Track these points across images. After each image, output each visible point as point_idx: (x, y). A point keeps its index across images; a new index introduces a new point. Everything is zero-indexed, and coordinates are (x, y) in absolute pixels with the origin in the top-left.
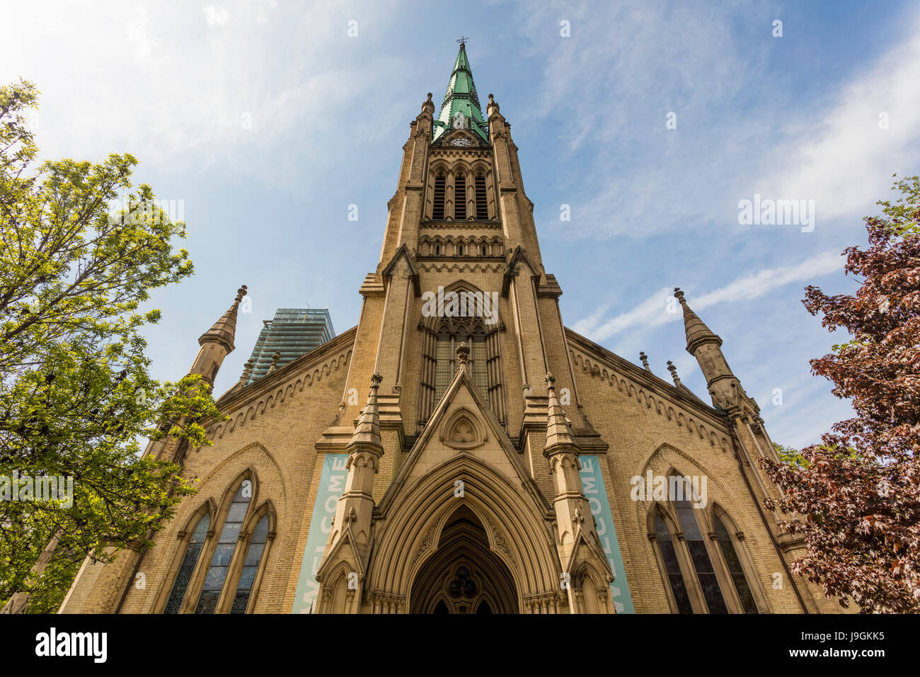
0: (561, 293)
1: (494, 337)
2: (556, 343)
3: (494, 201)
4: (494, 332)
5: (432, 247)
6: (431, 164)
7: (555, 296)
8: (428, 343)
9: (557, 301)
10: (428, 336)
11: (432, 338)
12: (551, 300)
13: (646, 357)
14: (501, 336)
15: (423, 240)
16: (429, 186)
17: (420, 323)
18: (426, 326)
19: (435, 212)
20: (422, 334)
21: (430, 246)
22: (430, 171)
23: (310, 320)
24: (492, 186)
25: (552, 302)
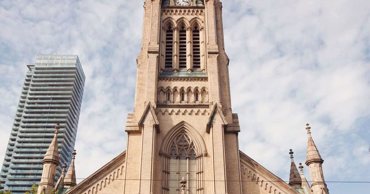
0: (240, 131)
1: (200, 159)
2: (234, 163)
3: (204, 55)
4: (201, 156)
5: (165, 95)
6: (163, 22)
7: (236, 133)
8: (165, 163)
9: (237, 135)
10: (165, 158)
11: (167, 159)
12: (234, 134)
13: (293, 153)
14: (205, 159)
15: (160, 89)
16: (162, 42)
17: (160, 151)
18: (163, 152)
19: (167, 61)
20: (161, 158)
21: (164, 94)
22: (163, 28)
23: (64, 64)
24: (203, 42)
25: (234, 136)
